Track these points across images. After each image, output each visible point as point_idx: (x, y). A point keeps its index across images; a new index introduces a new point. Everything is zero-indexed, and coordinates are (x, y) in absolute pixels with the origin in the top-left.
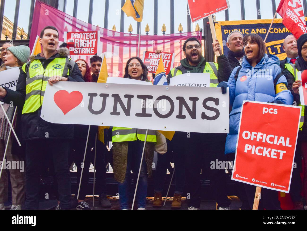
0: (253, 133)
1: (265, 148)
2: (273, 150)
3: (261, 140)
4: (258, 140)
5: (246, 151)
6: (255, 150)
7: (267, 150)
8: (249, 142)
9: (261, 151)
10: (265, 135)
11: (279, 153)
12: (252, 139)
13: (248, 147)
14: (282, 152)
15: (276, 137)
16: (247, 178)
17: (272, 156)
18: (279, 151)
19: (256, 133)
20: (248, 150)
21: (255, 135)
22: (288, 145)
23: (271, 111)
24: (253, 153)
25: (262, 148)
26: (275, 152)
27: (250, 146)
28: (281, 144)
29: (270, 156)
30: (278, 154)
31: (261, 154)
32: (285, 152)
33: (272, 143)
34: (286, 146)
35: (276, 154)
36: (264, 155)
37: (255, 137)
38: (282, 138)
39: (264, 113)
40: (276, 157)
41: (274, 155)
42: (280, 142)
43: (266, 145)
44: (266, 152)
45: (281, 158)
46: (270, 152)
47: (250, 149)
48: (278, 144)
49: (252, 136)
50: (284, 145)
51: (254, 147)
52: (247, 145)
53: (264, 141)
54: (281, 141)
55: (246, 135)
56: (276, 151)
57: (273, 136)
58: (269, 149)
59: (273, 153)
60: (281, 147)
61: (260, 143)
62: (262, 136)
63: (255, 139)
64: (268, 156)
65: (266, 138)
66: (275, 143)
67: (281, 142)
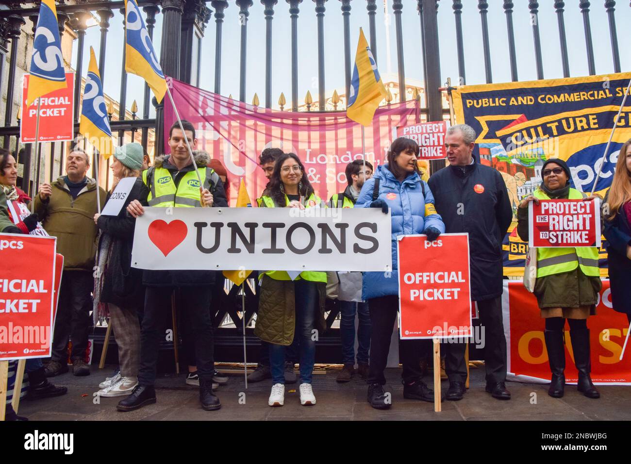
0: (418, 274)
1: (435, 290)
2: (446, 290)
3: (429, 281)
4: (425, 282)
5: (412, 299)
6: (424, 295)
7: (438, 291)
8: (414, 286)
9: (431, 295)
10: (432, 274)
11: (454, 292)
12: (417, 282)
13: (415, 293)
14: (456, 290)
15: (446, 274)
16: (420, 333)
17: (446, 298)
18: (453, 290)
19: (421, 274)
20: (415, 297)
21: (420, 276)
22: (461, 281)
23: (435, 243)
24: (422, 298)
25: (431, 290)
26: (448, 292)
27: (417, 291)
28: (453, 281)
29: (443, 298)
30: (452, 294)
31: (432, 299)
32: (459, 289)
33: (442, 282)
34: (459, 281)
35: (449, 294)
36: (436, 298)
37: (421, 278)
38: (453, 273)
39: (426, 248)
40: (450, 298)
41: (448, 296)
42: (451, 278)
43: (436, 286)
44: (437, 294)
45: (456, 297)
46: (442, 294)
47: (417, 295)
48: (450, 281)
49: (416, 278)
50: (456, 281)
51: (421, 291)
52: (412, 291)
53: (432, 282)
54: (453, 277)
55: (409, 278)
56: (449, 290)
57: (442, 273)
58: (441, 290)
59: (446, 294)
60: (453, 285)
61: (429, 285)
62: (429, 276)
63: (421, 281)
64: (441, 298)
65: (434, 277)
66: (446, 281)
67: (453, 279)
